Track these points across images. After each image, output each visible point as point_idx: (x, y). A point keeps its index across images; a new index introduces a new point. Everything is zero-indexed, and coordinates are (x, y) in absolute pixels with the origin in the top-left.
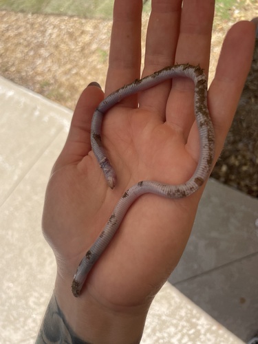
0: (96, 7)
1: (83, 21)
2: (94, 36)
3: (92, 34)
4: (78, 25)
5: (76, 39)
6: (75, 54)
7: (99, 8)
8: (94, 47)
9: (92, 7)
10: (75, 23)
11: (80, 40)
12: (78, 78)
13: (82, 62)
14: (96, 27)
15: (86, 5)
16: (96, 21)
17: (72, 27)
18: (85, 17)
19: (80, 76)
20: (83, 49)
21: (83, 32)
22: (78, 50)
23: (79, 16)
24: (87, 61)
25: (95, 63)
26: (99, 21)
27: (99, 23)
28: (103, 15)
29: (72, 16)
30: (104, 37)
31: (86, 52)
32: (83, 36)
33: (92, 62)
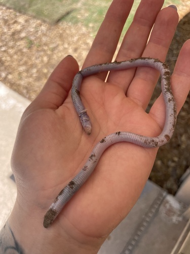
0: (30, 6)
1: (18, 14)
2: (24, 27)
3: (23, 26)
4: (12, 16)
5: (9, 25)
6: (6, 36)
7: (32, 8)
8: (23, 35)
9: (27, 6)
10: (10, 14)
11: (12, 27)
12: (5, 55)
13: (11, 44)
14: (26, 21)
15: (22, 3)
16: (28, 17)
17: (7, 16)
18: (20, 12)
19: (8, 53)
20: (13, 34)
21: (16, 22)
22: (9, 34)
23: (15, 9)
24: (15, 44)
25: (21, 47)
26: (30, 18)
27: (30, 19)
28: (34, 14)
29: (9, 8)
30: (32, 30)
31: (16, 37)
32: (15, 25)
33: (19, 45)
